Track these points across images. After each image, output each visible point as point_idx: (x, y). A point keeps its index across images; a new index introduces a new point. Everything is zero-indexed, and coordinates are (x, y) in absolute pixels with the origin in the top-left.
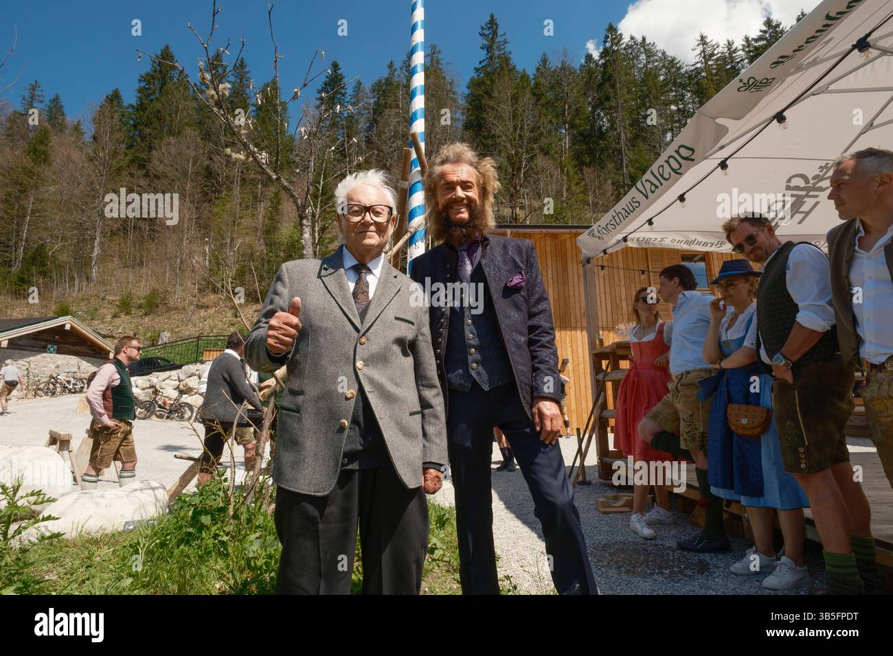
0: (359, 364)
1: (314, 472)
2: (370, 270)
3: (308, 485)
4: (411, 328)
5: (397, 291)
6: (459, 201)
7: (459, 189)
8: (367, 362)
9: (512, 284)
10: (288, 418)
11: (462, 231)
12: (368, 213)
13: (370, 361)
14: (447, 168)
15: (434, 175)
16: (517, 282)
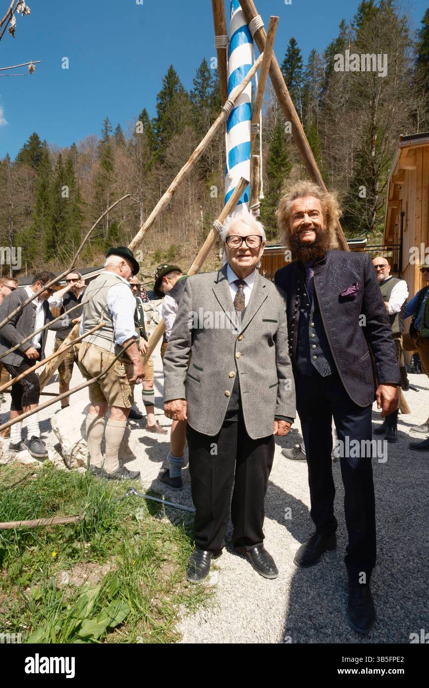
0: (238, 354)
1: (207, 421)
2: (246, 283)
3: (203, 428)
4: (274, 325)
5: (266, 297)
6: (305, 227)
7: (306, 215)
8: (243, 353)
9: (346, 294)
10: (193, 384)
11: (308, 250)
12: (244, 242)
13: (245, 352)
14: (298, 201)
15: (287, 208)
16: (350, 293)
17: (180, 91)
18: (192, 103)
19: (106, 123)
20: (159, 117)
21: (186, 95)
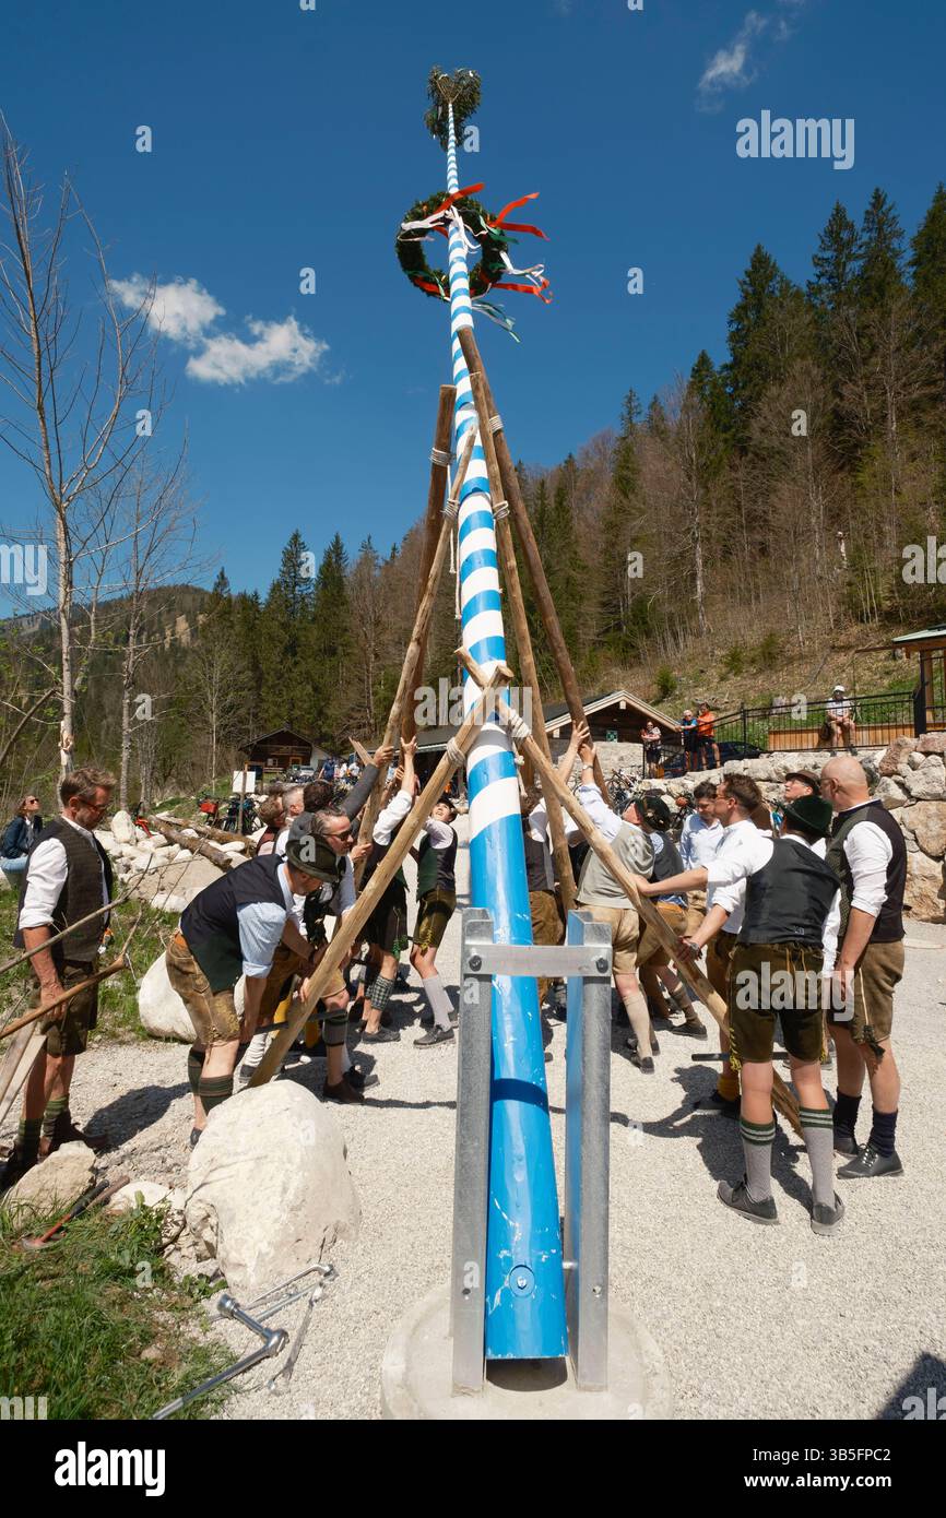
17: (780, 291)
18: (814, 306)
19: (630, 400)
20: (735, 359)
21: (798, 295)
